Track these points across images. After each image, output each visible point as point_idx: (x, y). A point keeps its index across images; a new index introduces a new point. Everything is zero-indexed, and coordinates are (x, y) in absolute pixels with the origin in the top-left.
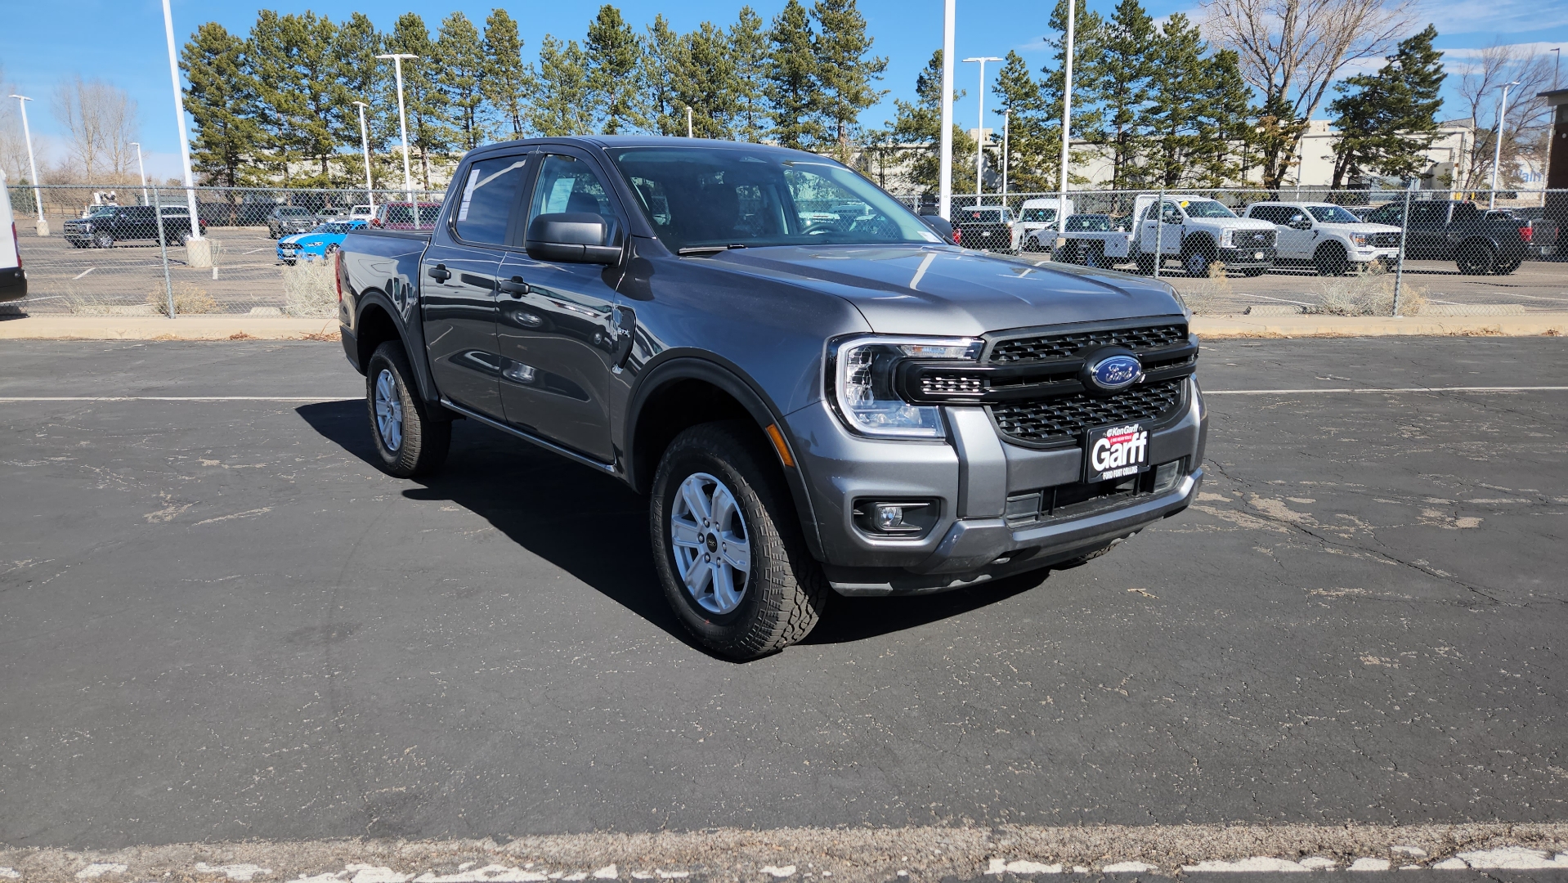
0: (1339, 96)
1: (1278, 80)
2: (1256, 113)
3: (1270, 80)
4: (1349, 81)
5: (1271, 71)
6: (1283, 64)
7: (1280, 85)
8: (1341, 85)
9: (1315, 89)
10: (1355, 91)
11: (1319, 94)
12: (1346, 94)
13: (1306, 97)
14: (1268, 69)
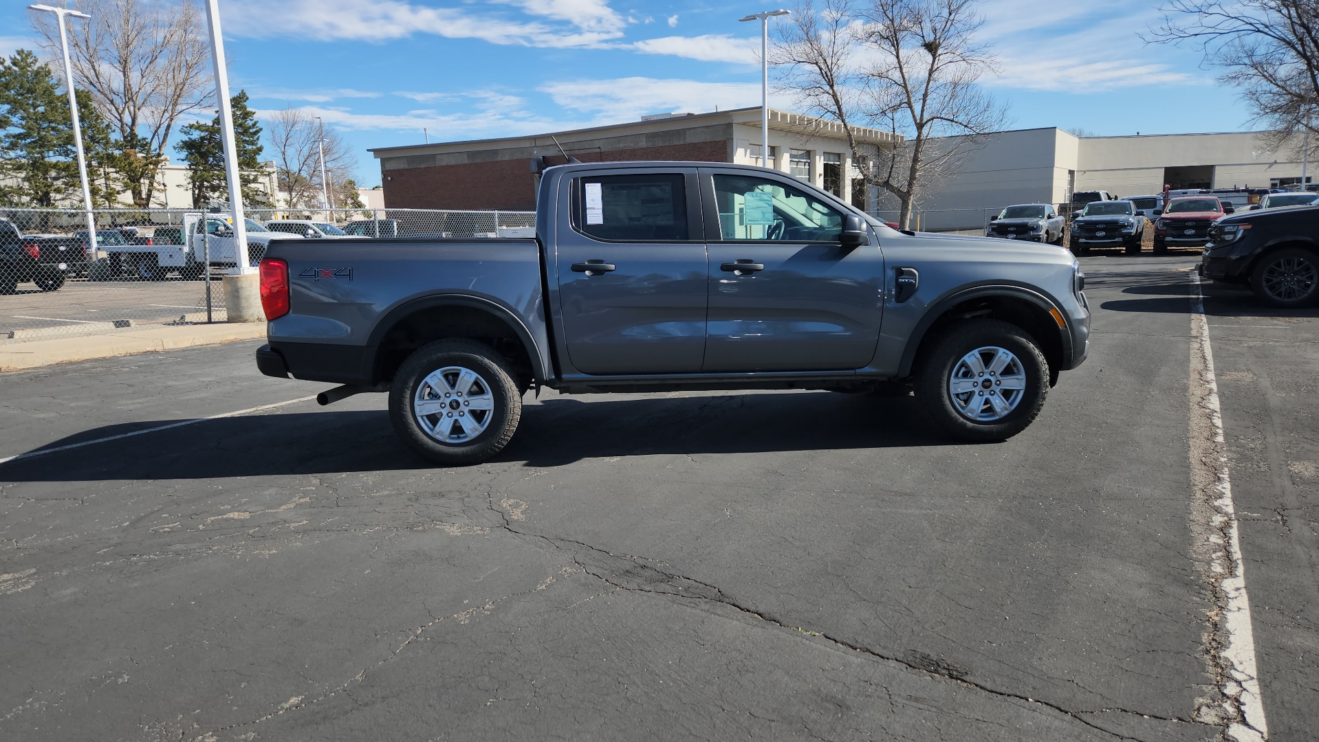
0: (185, 138)
1: (127, 119)
2: (118, 146)
3: (121, 120)
4: (191, 126)
5: (120, 112)
6: (128, 107)
7: (130, 124)
8: (185, 129)
9: (162, 131)
10: (196, 135)
11: (166, 135)
12: (191, 137)
13: (156, 137)
14: (117, 109)
